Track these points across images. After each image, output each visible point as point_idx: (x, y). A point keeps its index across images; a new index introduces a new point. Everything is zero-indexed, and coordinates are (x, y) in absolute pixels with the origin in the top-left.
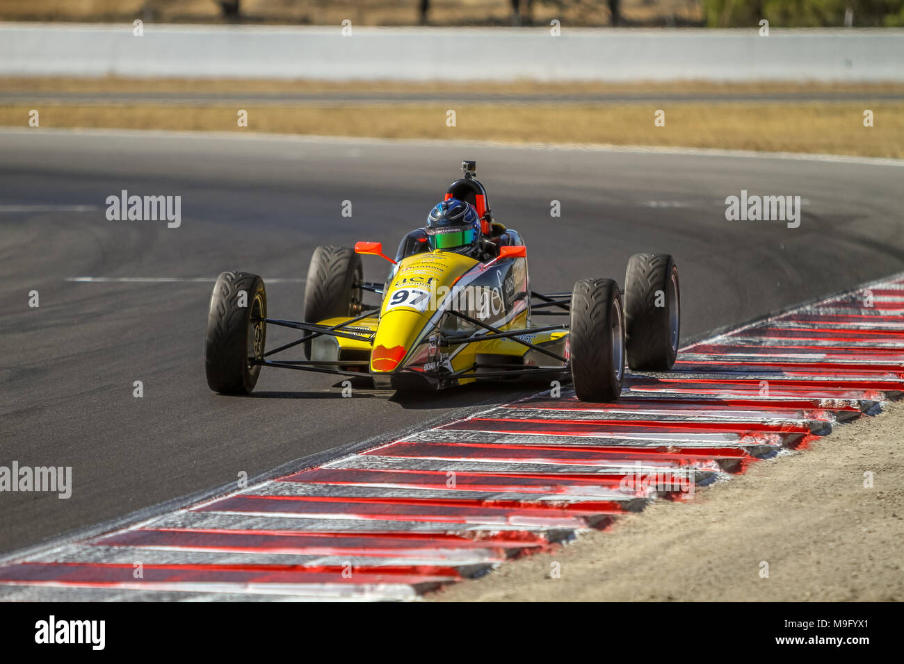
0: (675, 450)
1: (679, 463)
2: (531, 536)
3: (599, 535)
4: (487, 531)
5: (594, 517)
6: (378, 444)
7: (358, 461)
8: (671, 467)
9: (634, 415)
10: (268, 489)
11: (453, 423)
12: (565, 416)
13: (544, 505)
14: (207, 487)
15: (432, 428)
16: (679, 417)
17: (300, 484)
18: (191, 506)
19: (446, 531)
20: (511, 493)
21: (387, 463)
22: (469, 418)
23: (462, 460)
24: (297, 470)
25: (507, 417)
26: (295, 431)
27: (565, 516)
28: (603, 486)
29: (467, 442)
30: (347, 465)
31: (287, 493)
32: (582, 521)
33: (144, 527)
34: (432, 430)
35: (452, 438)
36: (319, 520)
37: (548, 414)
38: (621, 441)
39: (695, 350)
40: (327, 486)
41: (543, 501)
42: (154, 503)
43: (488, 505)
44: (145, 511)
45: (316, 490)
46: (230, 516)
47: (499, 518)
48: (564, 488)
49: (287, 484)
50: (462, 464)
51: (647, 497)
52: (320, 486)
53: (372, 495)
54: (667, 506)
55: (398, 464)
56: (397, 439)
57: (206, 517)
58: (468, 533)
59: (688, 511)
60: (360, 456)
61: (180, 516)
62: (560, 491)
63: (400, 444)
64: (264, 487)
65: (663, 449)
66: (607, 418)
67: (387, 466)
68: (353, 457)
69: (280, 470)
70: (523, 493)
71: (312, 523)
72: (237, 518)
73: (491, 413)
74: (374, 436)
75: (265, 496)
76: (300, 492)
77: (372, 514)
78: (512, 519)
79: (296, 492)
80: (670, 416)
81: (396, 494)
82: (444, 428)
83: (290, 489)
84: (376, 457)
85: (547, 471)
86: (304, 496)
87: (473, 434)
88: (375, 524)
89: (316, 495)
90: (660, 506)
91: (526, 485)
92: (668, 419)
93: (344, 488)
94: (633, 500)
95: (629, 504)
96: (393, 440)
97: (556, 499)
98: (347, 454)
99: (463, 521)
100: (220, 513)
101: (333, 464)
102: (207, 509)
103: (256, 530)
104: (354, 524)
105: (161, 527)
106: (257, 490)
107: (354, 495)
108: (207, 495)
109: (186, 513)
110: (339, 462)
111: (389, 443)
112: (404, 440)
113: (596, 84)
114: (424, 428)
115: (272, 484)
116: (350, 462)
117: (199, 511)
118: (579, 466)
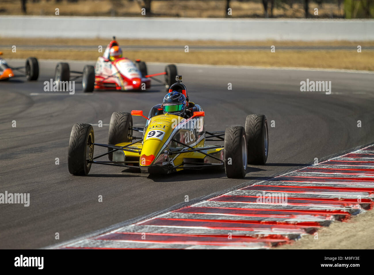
0: (342, 200)
1: (343, 205)
2: (282, 237)
3: (311, 236)
4: (263, 235)
5: (309, 229)
6: (215, 196)
7: (207, 204)
8: (341, 207)
9: (324, 184)
10: (169, 216)
11: (247, 187)
12: (294, 185)
13: (287, 223)
14: (143, 215)
15: (238, 189)
16: (343, 185)
17: (182, 214)
18: (137, 222)
19: (245, 234)
20: (272, 218)
21: (219, 205)
22: (253, 185)
23: (251, 203)
24: (181, 207)
25: (269, 185)
26: (180, 190)
27: (296, 228)
28: (312, 215)
29: (253, 196)
30: (202, 205)
31: (177, 217)
32: (303, 230)
33: (117, 232)
34: (238, 190)
35: (246, 193)
36: (191, 229)
37: (287, 183)
38: (318, 195)
39: (348, 156)
40: (194, 214)
41: (286, 221)
42: (120, 221)
43: (263, 223)
44: (117, 225)
45: (189, 216)
46: (153, 227)
47: (268, 229)
48: (295, 216)
49: (177, 213)
50: (251, 205)
51: (331, 220)
52: (191, 214)
53: (213, 218)
54: (339, 224)
55: (224, 205)
56: (223, 194)
57: (143, 228)
58: (255, 235)
59: (348, 226)
60: (207, 201)
61: (132, 227)
62: (293, 217)
63: (224, 196)
64: (167, 215)
65: (336, 199)
66: (312, 185)
67: (219, 206)
68: (204, 202)
69: (174, 207)
70: (277, 218)
71: (188, 231)
72: (156, 228)
73: (263, 183)
74: (213, 192)
75: (168, 219)
76: (183, 217)
77: (214, 227)
78: (273, 229)
79: (181, 217)
80: (339, 185)
81: (223, 218)
82: (243, 189)
83: (178, 215)
84: (214, 202)
85: (288, 208)
86: (184, 219)
87: (255, 192)
88: (215, 231)
89: (190, 218)
90: (337, 224)
91: (279, 215)
92: (338, 186)
93: (201, 215)
94: (325, 221)
95: (323, 223)
96: (221, 195)
97: (292, 220)
98: (202, 201)
99: (252, 230)
100: (149, 226)
101: (196, 205)
102: (143, 224)
103: (165, 233)
104: (206, 231)
105: (124, 232)
106: (164, 216)
107: (205, 218)
108: (143, 218)
109: (134, 226)
110: (199, 204)
111: (220, 196)
112: (226, 194)
113: (301, 42)
114: (234, 189)
115: (171, 213)
116: (203, 204)
117: (140, 225)
118: (301, 206)
